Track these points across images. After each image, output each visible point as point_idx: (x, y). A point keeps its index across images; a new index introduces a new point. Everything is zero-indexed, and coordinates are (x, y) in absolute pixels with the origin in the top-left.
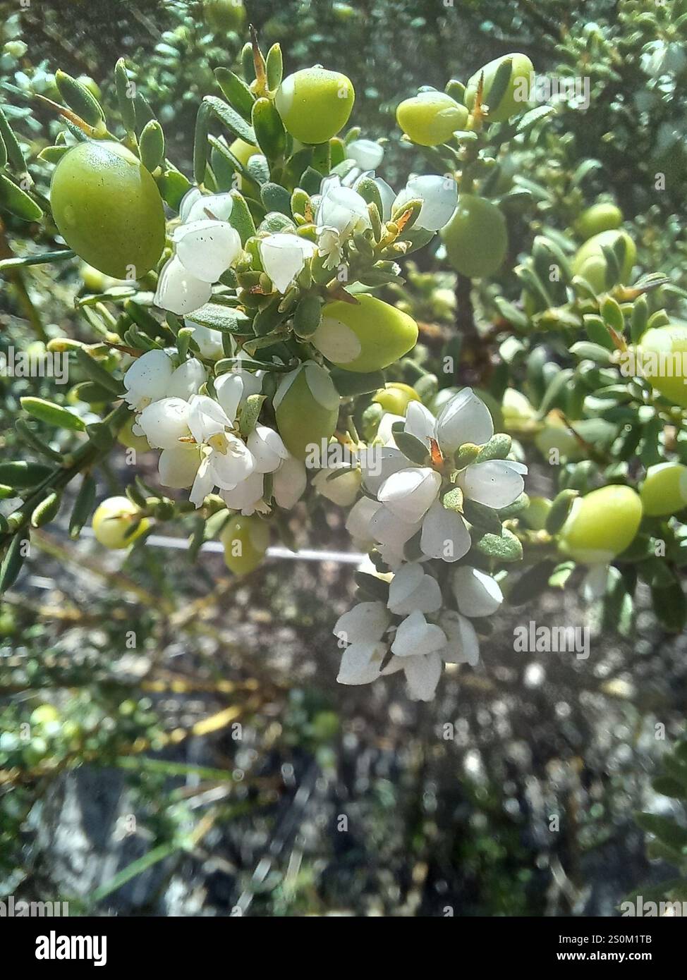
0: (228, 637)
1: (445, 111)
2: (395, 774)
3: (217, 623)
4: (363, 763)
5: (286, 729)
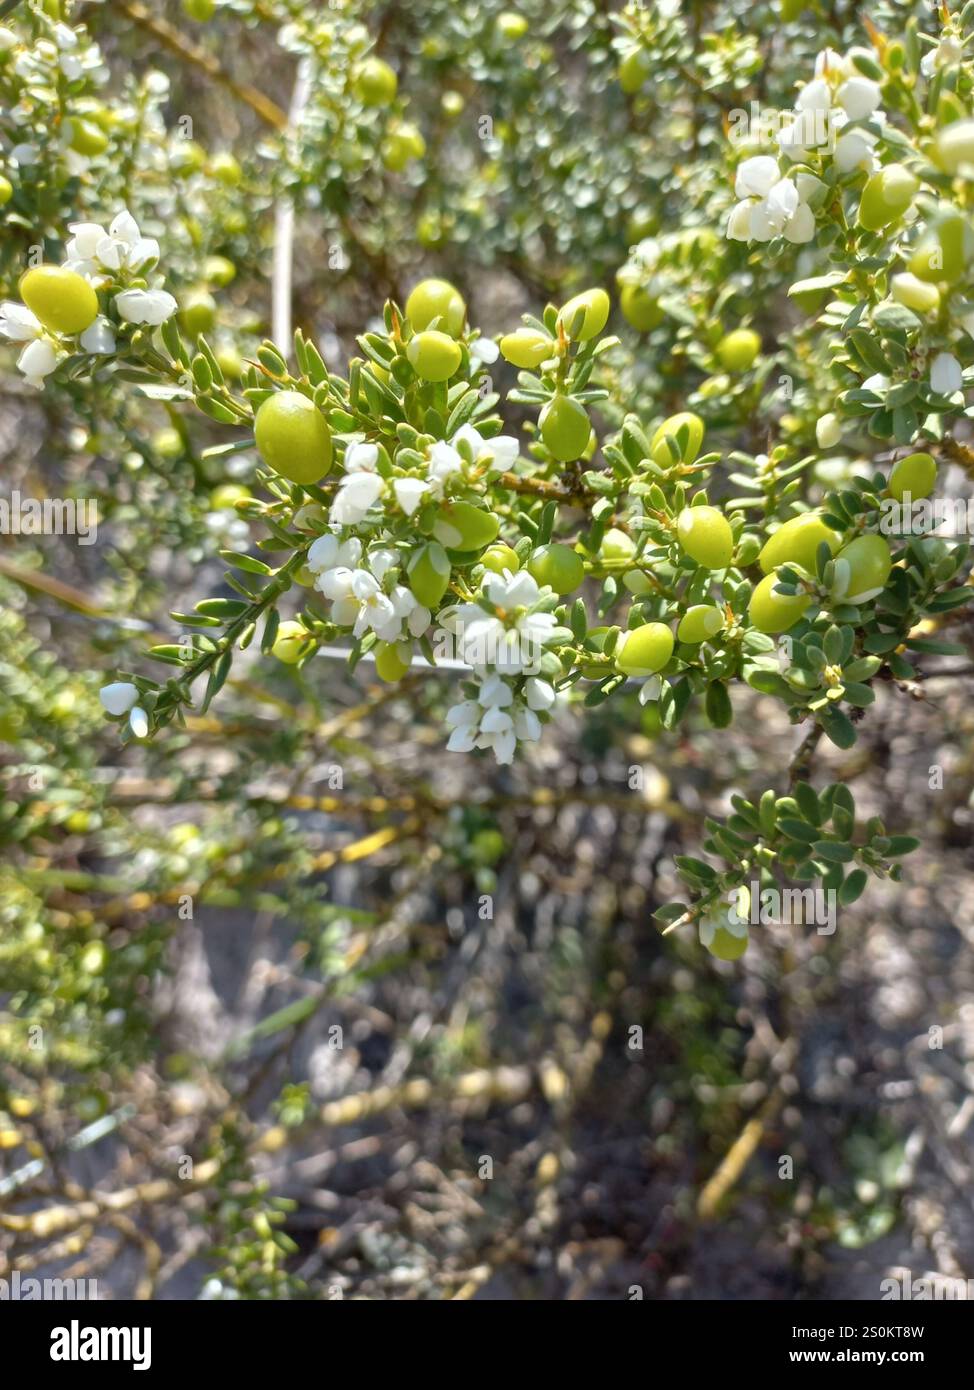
0: (384, 758)
1: (535, 347)
2: (582, 922)
3: (369, 741)
4: (544, 912)
5: (445, 850)
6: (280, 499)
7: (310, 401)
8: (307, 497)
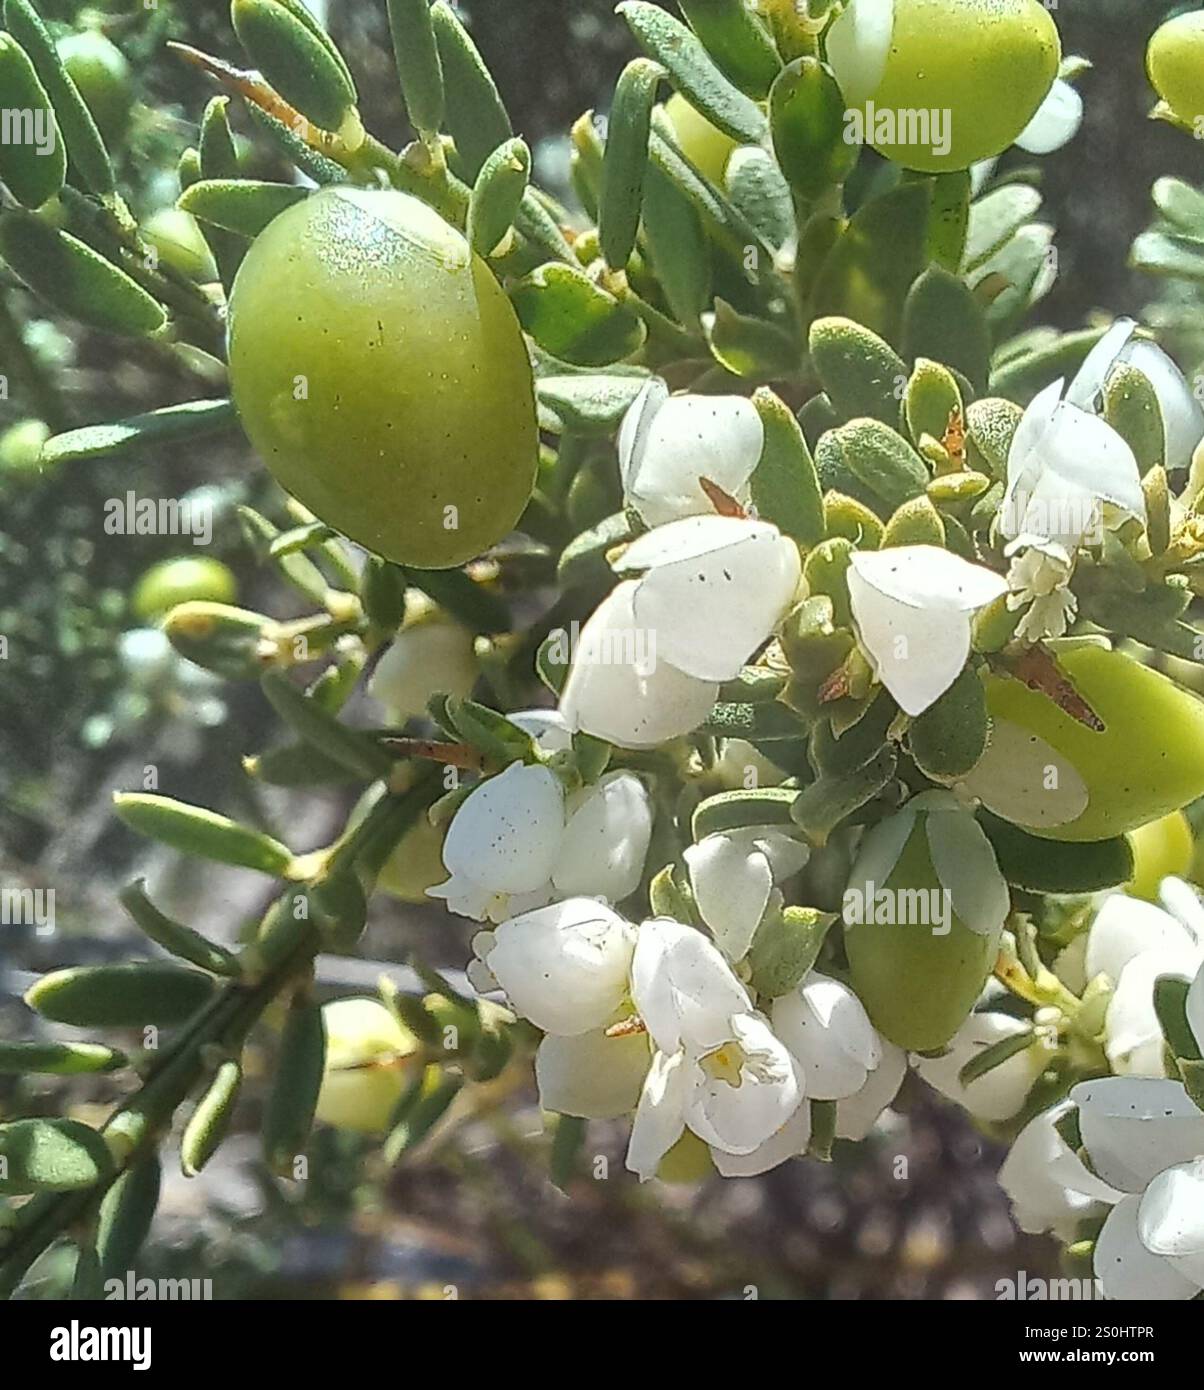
6: (321, 608)
7: (455, 234)
8: (416, 601)
